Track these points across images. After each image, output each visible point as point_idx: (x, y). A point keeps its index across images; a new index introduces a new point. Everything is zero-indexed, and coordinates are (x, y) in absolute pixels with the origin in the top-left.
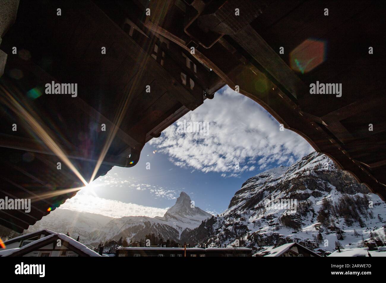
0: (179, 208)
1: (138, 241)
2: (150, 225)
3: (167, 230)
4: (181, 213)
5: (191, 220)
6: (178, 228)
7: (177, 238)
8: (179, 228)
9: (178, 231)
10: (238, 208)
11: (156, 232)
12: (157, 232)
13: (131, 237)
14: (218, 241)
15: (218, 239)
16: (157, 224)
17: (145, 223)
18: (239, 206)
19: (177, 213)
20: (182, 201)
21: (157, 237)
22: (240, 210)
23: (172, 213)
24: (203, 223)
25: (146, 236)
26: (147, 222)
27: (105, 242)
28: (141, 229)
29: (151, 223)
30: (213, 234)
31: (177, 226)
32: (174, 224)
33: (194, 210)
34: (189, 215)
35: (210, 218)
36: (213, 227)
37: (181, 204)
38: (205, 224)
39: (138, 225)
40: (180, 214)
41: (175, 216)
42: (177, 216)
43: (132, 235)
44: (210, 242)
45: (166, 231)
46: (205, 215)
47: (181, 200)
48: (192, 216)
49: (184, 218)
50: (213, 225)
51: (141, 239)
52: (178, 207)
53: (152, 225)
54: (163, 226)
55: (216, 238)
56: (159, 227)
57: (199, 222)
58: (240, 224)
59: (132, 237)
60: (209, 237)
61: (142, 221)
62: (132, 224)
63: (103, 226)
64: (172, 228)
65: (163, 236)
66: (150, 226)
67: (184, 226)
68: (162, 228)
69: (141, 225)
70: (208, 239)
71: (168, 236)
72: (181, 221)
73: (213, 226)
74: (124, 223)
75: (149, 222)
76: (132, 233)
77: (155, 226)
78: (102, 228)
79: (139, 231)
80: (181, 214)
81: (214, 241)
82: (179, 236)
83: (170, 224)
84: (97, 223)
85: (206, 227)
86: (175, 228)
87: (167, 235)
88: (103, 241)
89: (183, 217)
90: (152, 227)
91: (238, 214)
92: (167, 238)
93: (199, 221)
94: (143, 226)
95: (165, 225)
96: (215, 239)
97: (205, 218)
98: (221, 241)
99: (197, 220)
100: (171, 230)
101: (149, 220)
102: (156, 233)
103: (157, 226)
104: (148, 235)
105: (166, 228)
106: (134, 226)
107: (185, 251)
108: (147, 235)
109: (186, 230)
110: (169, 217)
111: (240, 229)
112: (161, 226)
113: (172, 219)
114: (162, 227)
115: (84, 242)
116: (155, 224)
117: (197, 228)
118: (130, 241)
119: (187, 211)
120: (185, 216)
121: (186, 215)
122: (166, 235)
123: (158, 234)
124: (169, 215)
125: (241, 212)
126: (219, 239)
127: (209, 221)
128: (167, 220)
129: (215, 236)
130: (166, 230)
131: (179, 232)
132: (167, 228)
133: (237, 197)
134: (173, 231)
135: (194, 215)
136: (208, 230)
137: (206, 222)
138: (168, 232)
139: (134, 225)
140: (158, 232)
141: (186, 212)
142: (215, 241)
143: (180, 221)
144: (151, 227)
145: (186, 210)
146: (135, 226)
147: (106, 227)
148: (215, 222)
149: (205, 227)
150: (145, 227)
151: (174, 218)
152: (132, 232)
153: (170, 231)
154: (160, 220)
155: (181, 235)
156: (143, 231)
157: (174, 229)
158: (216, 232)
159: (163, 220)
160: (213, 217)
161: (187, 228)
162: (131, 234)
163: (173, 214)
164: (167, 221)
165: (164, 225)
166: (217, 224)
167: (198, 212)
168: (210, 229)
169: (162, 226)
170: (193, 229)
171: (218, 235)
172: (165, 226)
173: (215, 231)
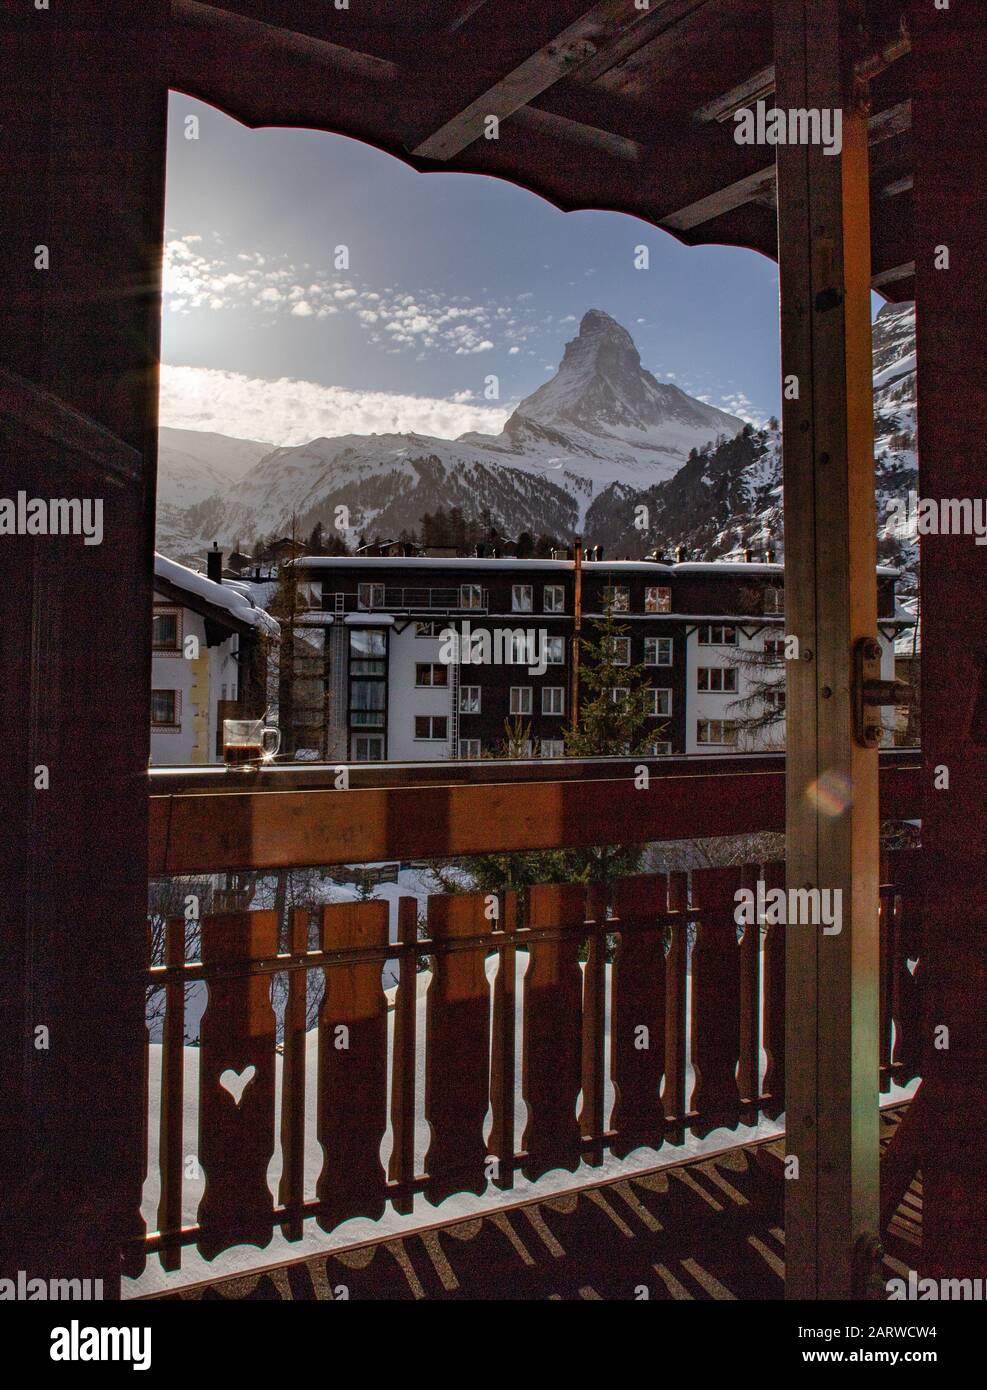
0: (575, 390)
1: (390, 541)
2: (442, 471)
3: (522, 490)
4: (584, 415)
5: (636, 445)
6: (572, 483)
7: (570, 526)
8: (579, 482)
9: (573, 495)
10: (888, 384)
11: (472, 500)
12: (477, 503)
13: (362, 524)
14: (764, 541)
15: (765, 533)
16: (473, 465)
17: (418, 465)
18: (892, 376)
19: (566, 415)
20: (591, 357)
21: (474, 523)
22: (897, 396)
23: (540, 415)
24: (697, 461)
25: (422, 516)
26: (428, 458)
27: (254, 544)
28: (402, 492)
29: (444, 464)
30: (745, 508)
31: (567, 474)
32: (553, 465)
33: (652, 399)
34: (628, 424)
35: (731, 435)
36: (748, 478)
37: (586, 374)
38: (708, 465)
39: (385, 471)
40: (581, 418)
41: (555, 427)
42: (567, 429)
43: (362, 517)
44: (727, 546)
45: (517, 499)
46: (708, 423)
47: (588, 352)
48: (643, 429)
49: (602, 440)
50: (748, 468)
51: (404, 532)
52: (572, 387)
53: (449, 472)
54: (502, 476)
55: (758, 528)
56: (481, 478)
57: (675, 455)
58: (888, 462)
59: (367, 522)
60: (719, 522)
61: (401, 453)
62: (361, 468)
63: (237, 483)
64: (542, 484)
65: (502, 520)
66: (442, 478)
67: (602, 477)
68: (498, 484)
69: (400, 473)
70: (719, 532)
71: (529, 520)
72: (588, 451)
73: (747, 472)
74: (321, 464)
75: (435, 457)
76: (360, 507)
77: (466, 477)
78: (232, 489)
79: (392, 498)
80: (585, 419)
81: (744, 540)
82: (576, 518)
83: (534, 466)
84: (210, 470)
85: (711, 477)
86: (560, 482)
87: (523, 512)
88: (245, 542)
89: (596, 431)
90: (449, 481)
91: (880, 418)
92: (524, 527)
93: (674, 451)
94: (411, 478)
95: (512, 471)
96: (749, 533)
97: (706, 438)
98: (779, 540)
99: (668, 444)
100: (541, 492)
101: (434, 451)
102: (472, 506)
103: (475, 475)
104: (432, 515)
105: (516, 485)
106: (368, 477)
107: (579, 573)
108: (426, 516)
109: (609, 492)
110: (528, 433)
111: (885, 489)
112: (492, 477)
113: (544, 443)
114: (495, 480)
115: (170, 546)
116: (463, 466)
117: (662, 484)
118: (358, 540)
119: (618, 404)
120: (607, 427)
121: (612, 423)
122: (518, 515)
123: (480, 511)
124: (529, 427)
125: (898, 406)
126: (772, 533)
127: (723, 448)
128: (517, 450)
129: (749, 521)
130: (517, 493)
131: (579, 504)
132: (522, 483)
133: (888, 327)
134: (552, 498)
135: (653, 421)
136: (720, 491)
137: (709, 454)
138: (523, 499)
139: (367, 475)
140: (480, 502)
141: (610, 409)
142: (751, 539)
143: (581, 452)
144: (445, 480)
145: (614, 400)
146: (375, 478)
147: (247, 486)
148: (757, 456)
149: (707, 481)
150: (420, 483)
151: (555, 437)
152: (364, 504)
153: (535, 499)
154: (486, 447)
155: (588, 516)
156: (411, 499)
157: (554, 489)
158: (760, 499)
159: (500, 450)
160: (748, 429)
161: (616, 483)
162: (359, 511)
163: (546, 422)
164: (519, 454)
165: (508, 470)
166: (767, 465)
167: (670, 410)
168: (730, 486)
169: (498, 478)
170: (646, 488)
171: (767, 513)
172: (509, 476)
173: (753, 494)
